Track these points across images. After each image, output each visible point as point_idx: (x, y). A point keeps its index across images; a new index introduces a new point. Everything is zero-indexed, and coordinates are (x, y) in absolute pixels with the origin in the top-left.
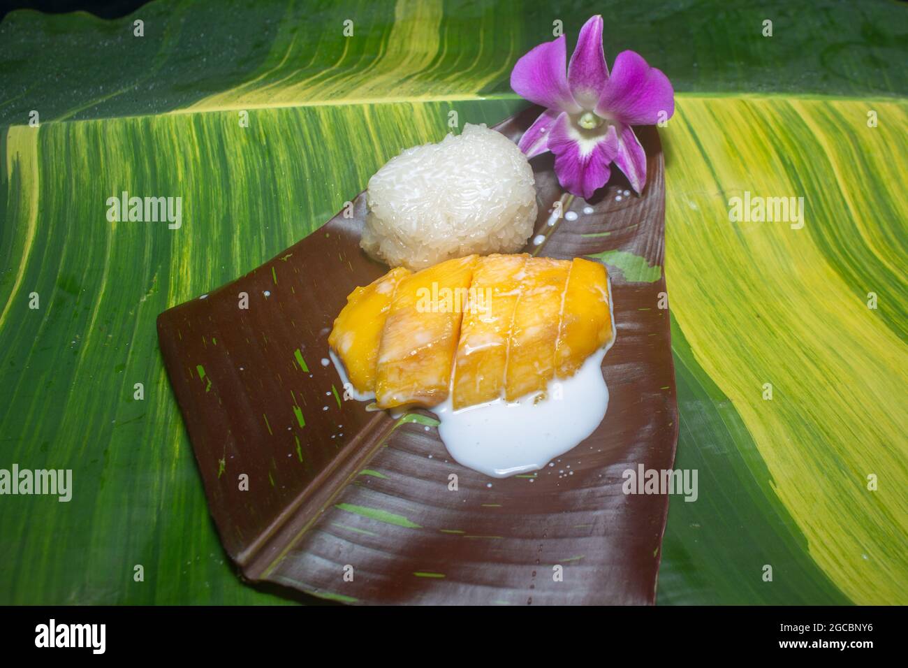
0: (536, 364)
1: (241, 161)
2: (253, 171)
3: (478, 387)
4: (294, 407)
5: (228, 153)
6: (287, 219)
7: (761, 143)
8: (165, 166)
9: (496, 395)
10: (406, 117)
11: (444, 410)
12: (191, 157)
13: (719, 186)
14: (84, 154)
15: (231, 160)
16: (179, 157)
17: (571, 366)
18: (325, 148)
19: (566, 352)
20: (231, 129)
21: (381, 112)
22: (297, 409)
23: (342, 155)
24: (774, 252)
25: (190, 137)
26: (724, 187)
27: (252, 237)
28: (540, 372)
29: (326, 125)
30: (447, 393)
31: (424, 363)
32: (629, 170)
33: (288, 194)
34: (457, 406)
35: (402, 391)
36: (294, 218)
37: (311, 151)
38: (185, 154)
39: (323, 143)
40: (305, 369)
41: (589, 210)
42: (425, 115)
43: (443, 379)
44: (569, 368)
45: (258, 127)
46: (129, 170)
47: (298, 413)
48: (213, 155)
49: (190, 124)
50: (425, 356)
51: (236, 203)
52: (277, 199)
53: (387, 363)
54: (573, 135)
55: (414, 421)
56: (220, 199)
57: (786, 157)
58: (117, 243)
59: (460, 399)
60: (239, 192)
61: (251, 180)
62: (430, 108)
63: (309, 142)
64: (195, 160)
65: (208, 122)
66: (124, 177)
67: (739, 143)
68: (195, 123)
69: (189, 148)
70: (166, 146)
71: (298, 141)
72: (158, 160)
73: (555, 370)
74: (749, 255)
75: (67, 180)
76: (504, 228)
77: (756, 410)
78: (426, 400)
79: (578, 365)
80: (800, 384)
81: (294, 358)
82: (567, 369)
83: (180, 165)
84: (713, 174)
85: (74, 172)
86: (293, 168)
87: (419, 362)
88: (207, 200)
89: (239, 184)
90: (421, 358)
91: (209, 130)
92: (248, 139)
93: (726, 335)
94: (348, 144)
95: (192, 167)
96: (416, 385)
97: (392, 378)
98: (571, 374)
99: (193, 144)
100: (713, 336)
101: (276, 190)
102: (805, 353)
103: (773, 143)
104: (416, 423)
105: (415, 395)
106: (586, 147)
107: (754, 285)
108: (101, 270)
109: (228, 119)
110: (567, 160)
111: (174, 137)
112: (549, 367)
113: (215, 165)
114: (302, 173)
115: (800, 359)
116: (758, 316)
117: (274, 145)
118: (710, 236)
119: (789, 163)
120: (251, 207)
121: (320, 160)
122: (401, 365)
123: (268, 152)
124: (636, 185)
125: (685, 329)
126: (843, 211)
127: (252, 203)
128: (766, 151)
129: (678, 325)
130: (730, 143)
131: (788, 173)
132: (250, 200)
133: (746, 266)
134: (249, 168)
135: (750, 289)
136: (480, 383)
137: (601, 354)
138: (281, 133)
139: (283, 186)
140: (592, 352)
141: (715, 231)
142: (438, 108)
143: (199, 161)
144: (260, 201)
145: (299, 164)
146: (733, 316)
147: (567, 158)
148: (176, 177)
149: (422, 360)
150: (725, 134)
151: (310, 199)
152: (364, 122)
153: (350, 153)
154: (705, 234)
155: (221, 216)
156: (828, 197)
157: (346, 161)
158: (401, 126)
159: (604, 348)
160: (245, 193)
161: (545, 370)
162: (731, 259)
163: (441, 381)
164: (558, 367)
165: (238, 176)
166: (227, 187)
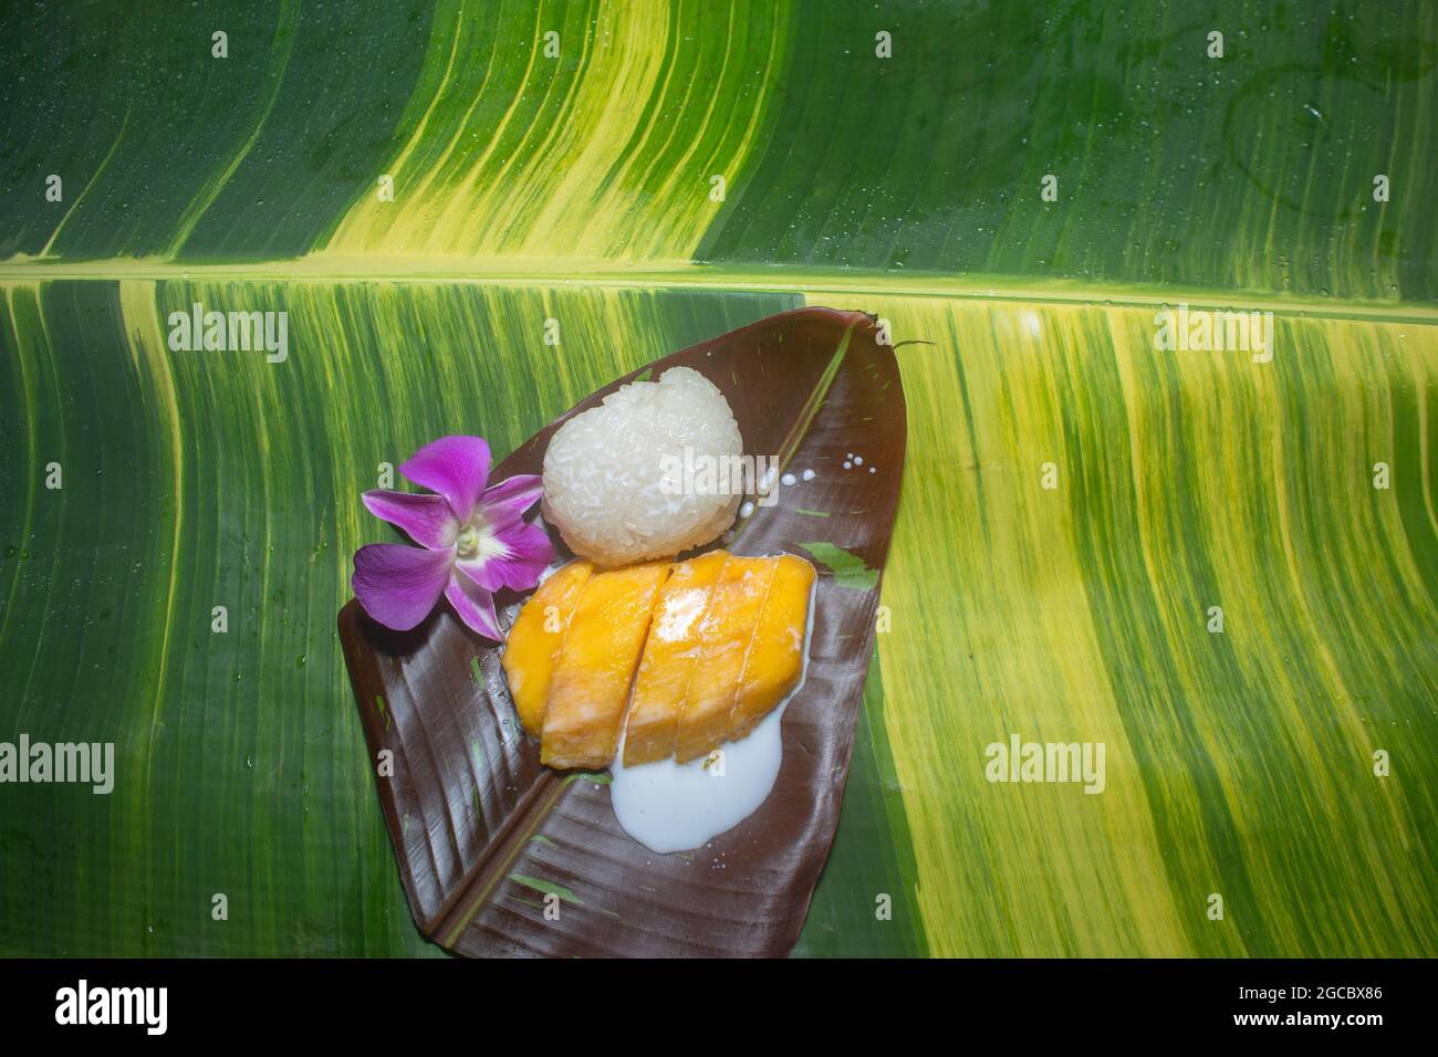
1: (398, 364)
2: (414, 381)
3: (649, 749)
5: (381, 352)
7: (1046, 396)
8: (311, 366)
9: (667, 756)
10: (596, 315)
11: (616, 769)
12: (339, 356)
13: (976, 457)
15: (386, 362)
16: (325, 353)
18: (497, 355)
20: (382, 317)
21: (564, 302)
23: (518, 367)
25: (335, 325)
26: (981, 458)
28: (712, 740)
29: (497, 320)
31: (588, 737)
34: (628, 765)
37: (481, 358)
38: (331, 348)
39: (494, 347)
41: (809, 475)
42: (620, 311)
45: (414, 314)
48: (365, 353)
49: (331, 303)
51: (399, 427)
56: (380, 419)
57: (1073, 423)
58: (274, 469)
59: (630, 759)
60: (400, 412)
61: (413, 394)
62: (626, 301)
63: (477, 342)
64: (344, 358)
65: (353, 302)
66: (266, 378)
67: (1018, 390)
68: (337, 300)
69: (335, 338)
71: (464, 341)
74: (991, 559)
75: (202, 375)
83: (327, 364)
84: (972, 435)
85: (207, 365)
86: (460, 381)
87: (583, 736)
88: (365, 418)
89: (399, 398)
90: (586, 732)
91: (356, 314)
92: (404, 333)
93: (926, 683)
94: (524, 350)
95: (342, 369)
99: (339, 335)
100: (912, 681)
101: (442, 411)
103: (1063, 397)
105: (579, 761)
107: (981, 603)
109: (377, 297)
111: (316, 323)
113: (368, 367)
114: (471, 388)
116: (971, 657)
117: (436, 345)
119: (1073, 431)
120: (416, 433)
121: (492, 370)
123: (429, 355)
126: (1128, 501)
127: (417, 428)
128: (1049, 409)
130: (1006, 392)
131: (1067, 447)
132: (415, 425)
133: (982, 574)
134: (408, 376)
135: (975, 609)
136: (651, 746)
137: (781, 709)
138: (443, 327)
139: (450, 405)
142: (636, 301)
143: (349, 360)
144: (426, 426)
145: (467, 376)
146: (943, 652)
148: (326, 384)
150: (1003, 376)
153: (528, 365)
154: (944, 519)
155: (384, 445)
156: (1113, 481)
157: (524, 375)
158: (590, 327)
160: (408, 413)
161: (717, 737)
162: (967, 561)
165: (398, 387)
166: (386, 403)
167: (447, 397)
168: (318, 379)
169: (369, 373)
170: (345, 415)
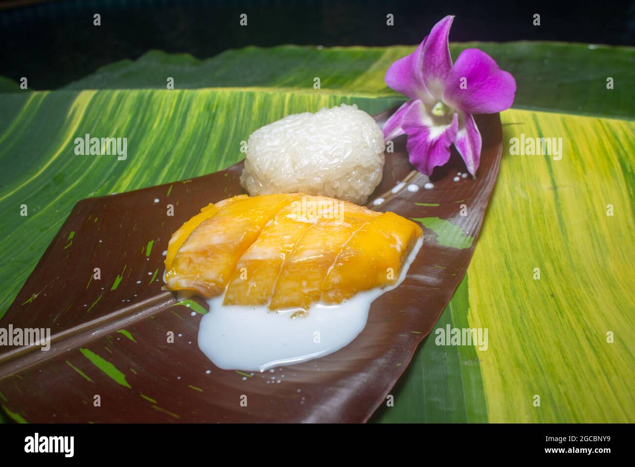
0: (304, 283)
1: (194, 121)
2: (198, 128)
3: (249, 290)
4: (119, 276)
5: (189, 115)
6: (205, 161)
7: (605, 152)
8: (150, 119)
9: (262, 303)
11: (216, 304)
12: (166, 115)
13: (553, 181)
14: (110, 108)
15: (189, 119)
16: (160, 115)
17: (339, 294)
19: (336, 279)
21: (298, 99)
22: (120, 277)
24: (593, 245)
25: (172, 104)
26: (558, 183)
27: (177, 169)
28: (306, 291)
29: (257, 104)
30: (222, 290)
31: (210, 259)
32: (467, 154)
33: (213, 145)
34: (228, 303)
35: (188, 278)
36: (210, 161)
37: (240, 119)
38: (163, 113)
39: (250, 115)
40: (148, 253)
41: (429, 186)
43: (221, 275)
44: (336, 294)
46: (129, 119)
47: (118, 280)
48: (180, 115)
49: (175, 96)
50: (213, 254)
51: (179, 146)
52: (205, 147)
53: (183, 253)
54: (427, 121)
55: (188, 305)
56: (171, 142)
57: (627, 166)
58: (100, 160)
59: (231, 297)
60: (184, 139)
61: (195, 133)
62: (333, 100)
63: (241, 114)
64: (168, 117)
66: (124, 123)
67: (583, 149)
69: (168, 109)
70: (156, 107)
71: (235, 112)
72: (148, 114)
73: (322, 293)
74: (567, 245)
75: (94, 122)
76: (339, 180)
77: (503, 377)
78: (202, 290)
79: (348, 295)
80: (568, 365)
81: (146, 245)
82: (334, 295)
83: (159, 119)
84: (551, 171)
85: (100, 117)
86: (224, 130)
87: (206, 258)
88: (163, 142)
89: (186, 135)
90: (209, 255)
92: (204, 109)
93: (509, 303)
94: (266, 117)
95: (164, 121)
96: (198, 275)
97: (183, 266)
98: (338, 301)
99: (171, 107)
100: (497, 302)
101: (207, 141)
102: (587, 338)
103: (618, 153)
104: (189, 308)
105: (194, 284)
106: (435, 132)
107: (561, 270)
108: (81, 174)
110: (418, 141)
111: (163, 102)
112: (316, 289)
113: (178, 120)
114: (228, 133)
115: (578, 340)
117: (219, 113)
118: (533, 222)
119: (628, 171)
120: (187, 150)
121: (244, 125)
122: (192, 256)
123: (213, 118)
124: (472, 168)
125: (472, 292)
127: (188, 147)
129: (468, 287)
130: (575, 149)
131: (625, 180)
132: (188, 145)
133: (559, 253)
134: (197, 126)
135: (556, 272)
136: (251, 288)
137: (376, 293)
138: (227, 106)
139: (212, 139)
140: (367, 288)
141: (539, 220)
143: (170, 118)
144: (194, 147)
145: (229, 127)
147: (418, 139)
148: (152, 126)
149: (209, 256)
150: (572, 141)
151: (226, 150)
152: (283, 105)
154: (528, 219)
155: (166, 153)
159: (383, 288)
160: (188, 141)
161: (311, 290)
162: (547, 245)
163: (218, 277)
164: (326, 291)
165: (189, 129)
166: (178, 135)
167: (213, 135)
168: (149, 125)
169: (177, 123)
170: (153, 140)
